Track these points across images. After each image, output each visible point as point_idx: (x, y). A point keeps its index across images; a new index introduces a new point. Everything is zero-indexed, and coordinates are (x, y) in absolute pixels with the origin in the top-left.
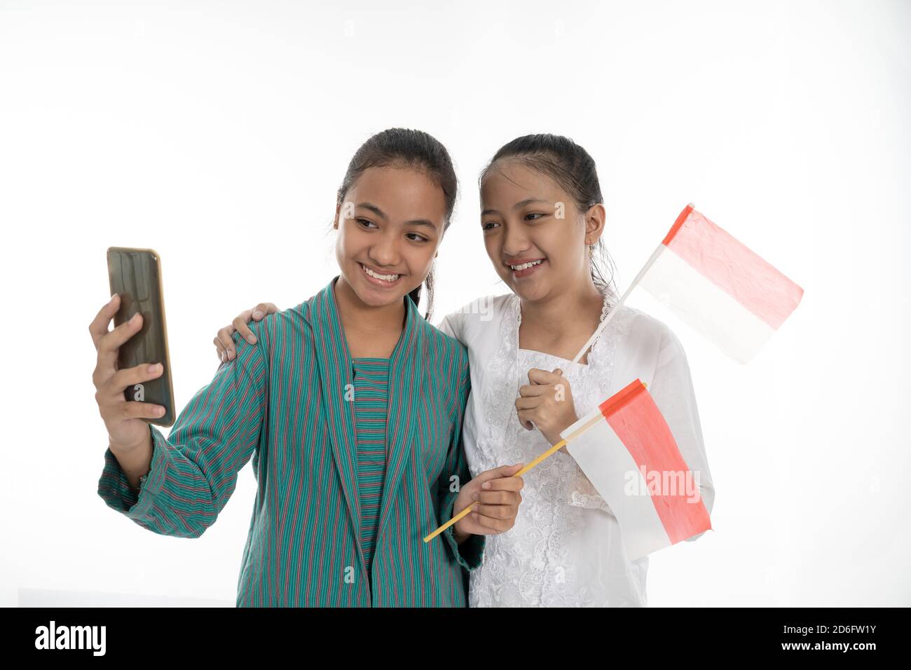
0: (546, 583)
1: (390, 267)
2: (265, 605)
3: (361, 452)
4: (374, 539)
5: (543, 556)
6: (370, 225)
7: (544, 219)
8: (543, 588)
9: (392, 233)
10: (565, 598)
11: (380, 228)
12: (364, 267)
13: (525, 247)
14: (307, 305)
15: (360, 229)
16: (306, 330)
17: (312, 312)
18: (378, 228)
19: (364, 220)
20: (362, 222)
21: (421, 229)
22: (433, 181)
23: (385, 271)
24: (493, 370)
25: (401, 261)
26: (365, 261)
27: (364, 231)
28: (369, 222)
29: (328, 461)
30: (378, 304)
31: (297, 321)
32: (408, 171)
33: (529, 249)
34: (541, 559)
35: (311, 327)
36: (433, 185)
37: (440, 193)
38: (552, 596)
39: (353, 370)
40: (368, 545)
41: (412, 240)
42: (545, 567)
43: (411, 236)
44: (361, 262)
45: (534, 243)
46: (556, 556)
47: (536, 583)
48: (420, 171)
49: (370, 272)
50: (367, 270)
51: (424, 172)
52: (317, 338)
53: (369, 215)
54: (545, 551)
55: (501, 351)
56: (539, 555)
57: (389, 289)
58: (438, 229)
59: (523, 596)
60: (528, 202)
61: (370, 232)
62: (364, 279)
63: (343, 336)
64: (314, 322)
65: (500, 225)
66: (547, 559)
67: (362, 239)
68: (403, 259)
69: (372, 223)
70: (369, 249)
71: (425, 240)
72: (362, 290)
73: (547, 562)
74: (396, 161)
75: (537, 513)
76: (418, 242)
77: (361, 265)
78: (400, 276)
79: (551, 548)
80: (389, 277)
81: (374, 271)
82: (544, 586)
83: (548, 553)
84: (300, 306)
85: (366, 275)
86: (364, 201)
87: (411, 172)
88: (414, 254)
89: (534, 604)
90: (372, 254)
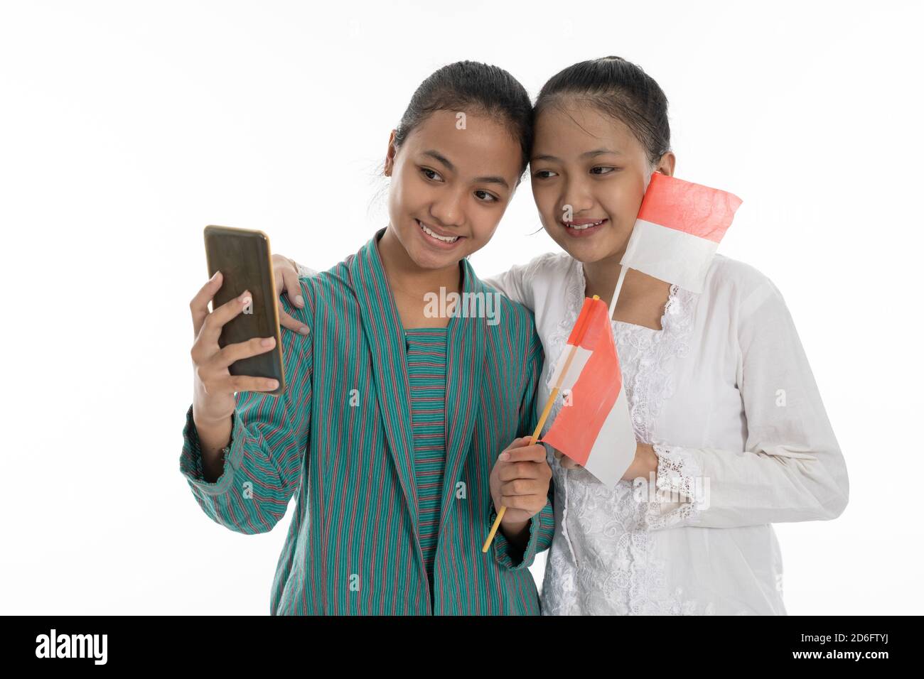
0: (634, 585)
1: (452, 227)
2: (311, 613)
3: (417, 436)
4: (435, 536)
5: (627, 554)
6: (436, 177)
7: (613, 174)
8: (631, 591)
9: (459, 190)
10: (659, 604)
11: (446, 181)
12: (421, 223)
13: (588, 205)
14: (345, 266)
15: (423, 180)
16: (349, 299)
17: (353, 276)
18: (443, 181)
19: (429, 170)
20: (428, 173)
21: (494, 188)
22: (512, 133)
23: (445, 232)
24: (556, 342)
25: (465, 222)
26: (424, 217)
27: (428, 183)
28: (434, 173)
29: (380, 446)
30: (432, 266)
31: (336, 287)
32: (485, 120)
33: (592, 208)
34: (625, 558)
35: (354, 294)
36: (511, 139)
37: (517, 148)
38: (643, 602)
39: (406, 343)
40: (427, 543)
41: (480, 199)
42: (629, 566)
43: (480, 194)
44: (419, 218)
45: (598, 201)
46: (642, 552)
47: (622, 586)
48: (498, 122)
49: (429, 231)
50: (425, 228)
51: (503, 123)
52: (362, 306)
53: (435, 165)
54: (629, 548)
55: (565, 322)
56: (623, 552)
57: (449, 252)
58: (510, 188)
59: (609, 602)
60: (598, 153)
61: (435, 184)
62: (420, 237)
63: (394, 304)
64: (357, 287)
65: (558, 175)
66: (632, 556)
67: (423, 193)
68: (467, 219)
69: (439, 175)
70: (431, 206)
71: (495, 199)
72: (415, 248)
73: (632, 560)
74: (472, 106)
75: (616, 504)
76: (487, 202)
77: (418, 221)
78: (459, 238)
79: (635, 543)
80: (448, 239)
81: (433, 231)
82: (632, 588)
83: (633, 550)
84: (335, 269)
85: (423, 234)
86: (431, 148)
87: (489, 122)
88: (480, 214)
89: (623, 612)
90: (435, 211)
